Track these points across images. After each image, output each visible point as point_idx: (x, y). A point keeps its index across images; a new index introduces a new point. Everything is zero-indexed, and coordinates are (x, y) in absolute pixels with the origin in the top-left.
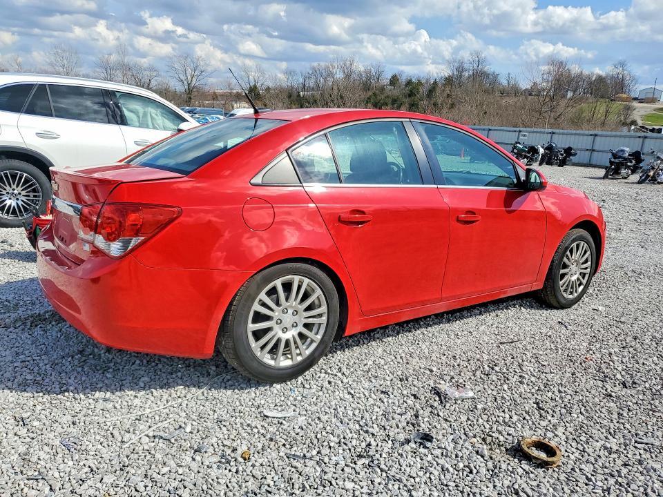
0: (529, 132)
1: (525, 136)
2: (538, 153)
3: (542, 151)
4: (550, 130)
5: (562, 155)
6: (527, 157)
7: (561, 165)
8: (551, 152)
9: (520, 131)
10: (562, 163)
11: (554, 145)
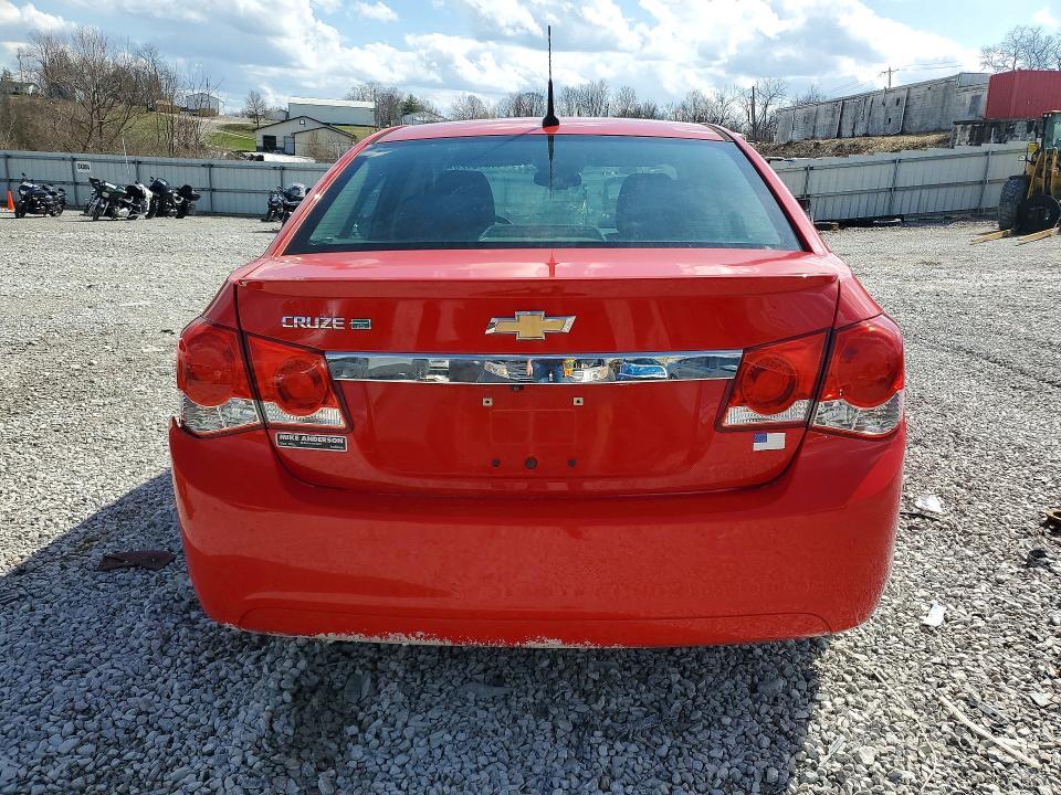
0: (93, 161)
1: (85, 167)
2: (143, 197)
3: (149, 194)
4: (132, 158)
5: (178, 199)
6: (127, 205)
7: (180, 216)
8: (162, 196)
9: (74, 160)
10: (183, 212)
11: (164, 183)
